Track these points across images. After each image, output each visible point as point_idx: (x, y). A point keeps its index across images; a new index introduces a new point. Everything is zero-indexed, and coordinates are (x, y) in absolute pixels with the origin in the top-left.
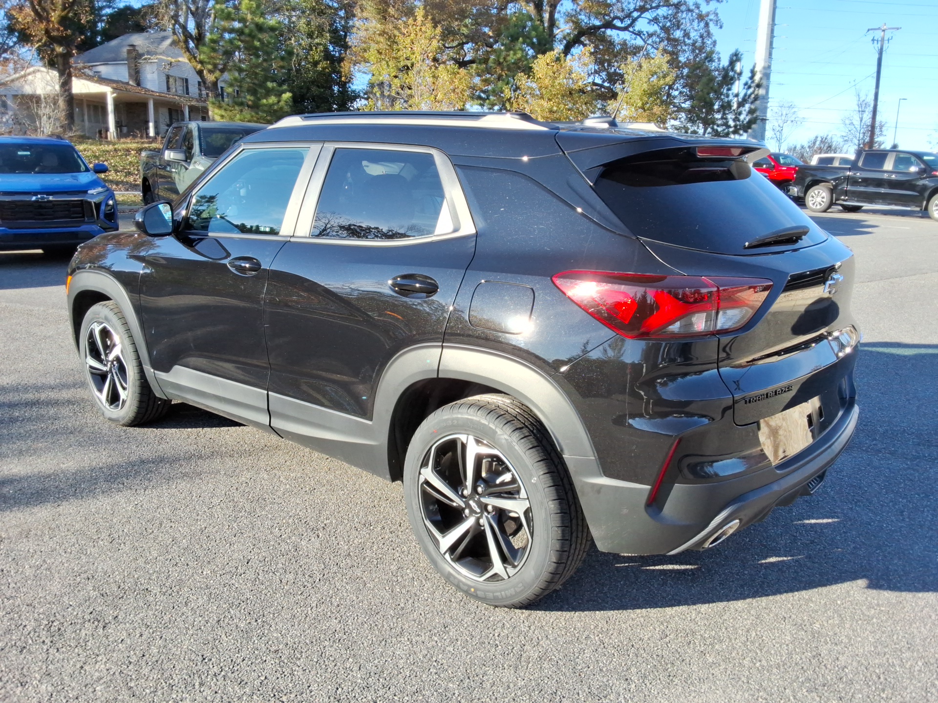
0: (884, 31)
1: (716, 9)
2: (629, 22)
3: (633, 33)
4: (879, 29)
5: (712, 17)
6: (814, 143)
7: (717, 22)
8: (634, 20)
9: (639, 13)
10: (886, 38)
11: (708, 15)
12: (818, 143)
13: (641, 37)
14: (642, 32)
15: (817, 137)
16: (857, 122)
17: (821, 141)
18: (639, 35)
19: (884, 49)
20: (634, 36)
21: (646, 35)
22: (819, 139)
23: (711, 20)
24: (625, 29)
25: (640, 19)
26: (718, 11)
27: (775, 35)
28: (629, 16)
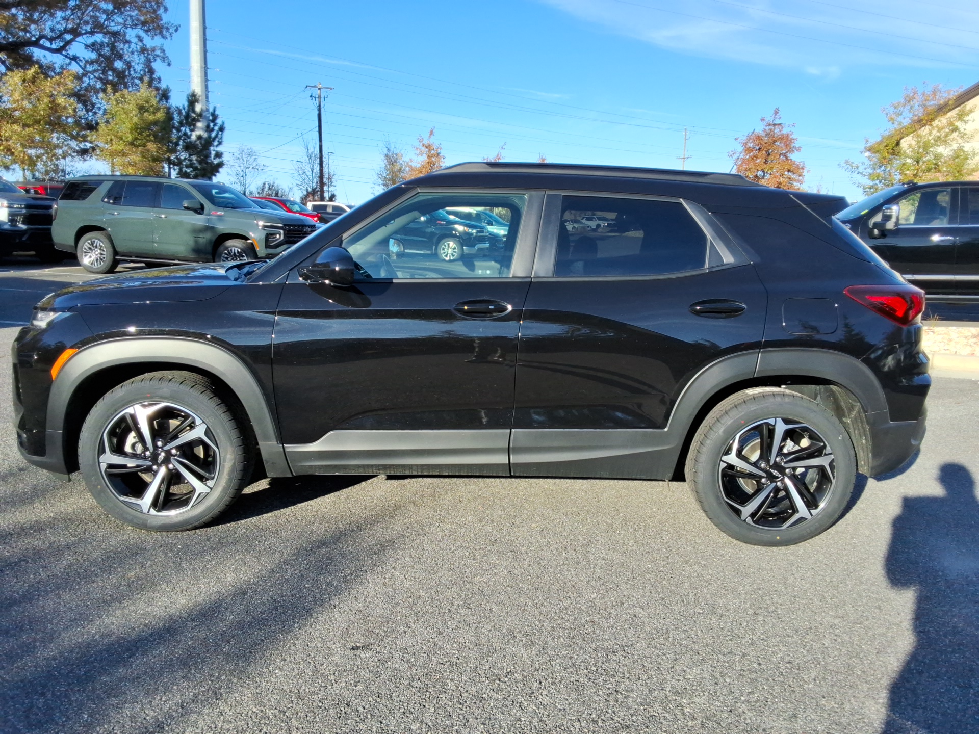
0: (319, 89)
1: (162, 45)
2: (61, 44)
3: (66, 56)
4: (315, 86)
5: (158, 52)
6: (263, 189)
7: (164, 59)
8: (68, 43)
9: (72, 37)
10: (322, 97)
11: (154, 50)
12: (266, 189)
13: (78, 64)
14: (78, 57)
15: (264, 184)
16: (309, 173)
17: (269, 188)
18: (75, 61)
19: (322, 106)
20: (68, 61)
21: (84, 61)
22: (267, 186)
23: (158, 56)
24: (58, 51)
25: (74, 43)
26: (164, 48)
27: (209, 78)
28: (60, 36)
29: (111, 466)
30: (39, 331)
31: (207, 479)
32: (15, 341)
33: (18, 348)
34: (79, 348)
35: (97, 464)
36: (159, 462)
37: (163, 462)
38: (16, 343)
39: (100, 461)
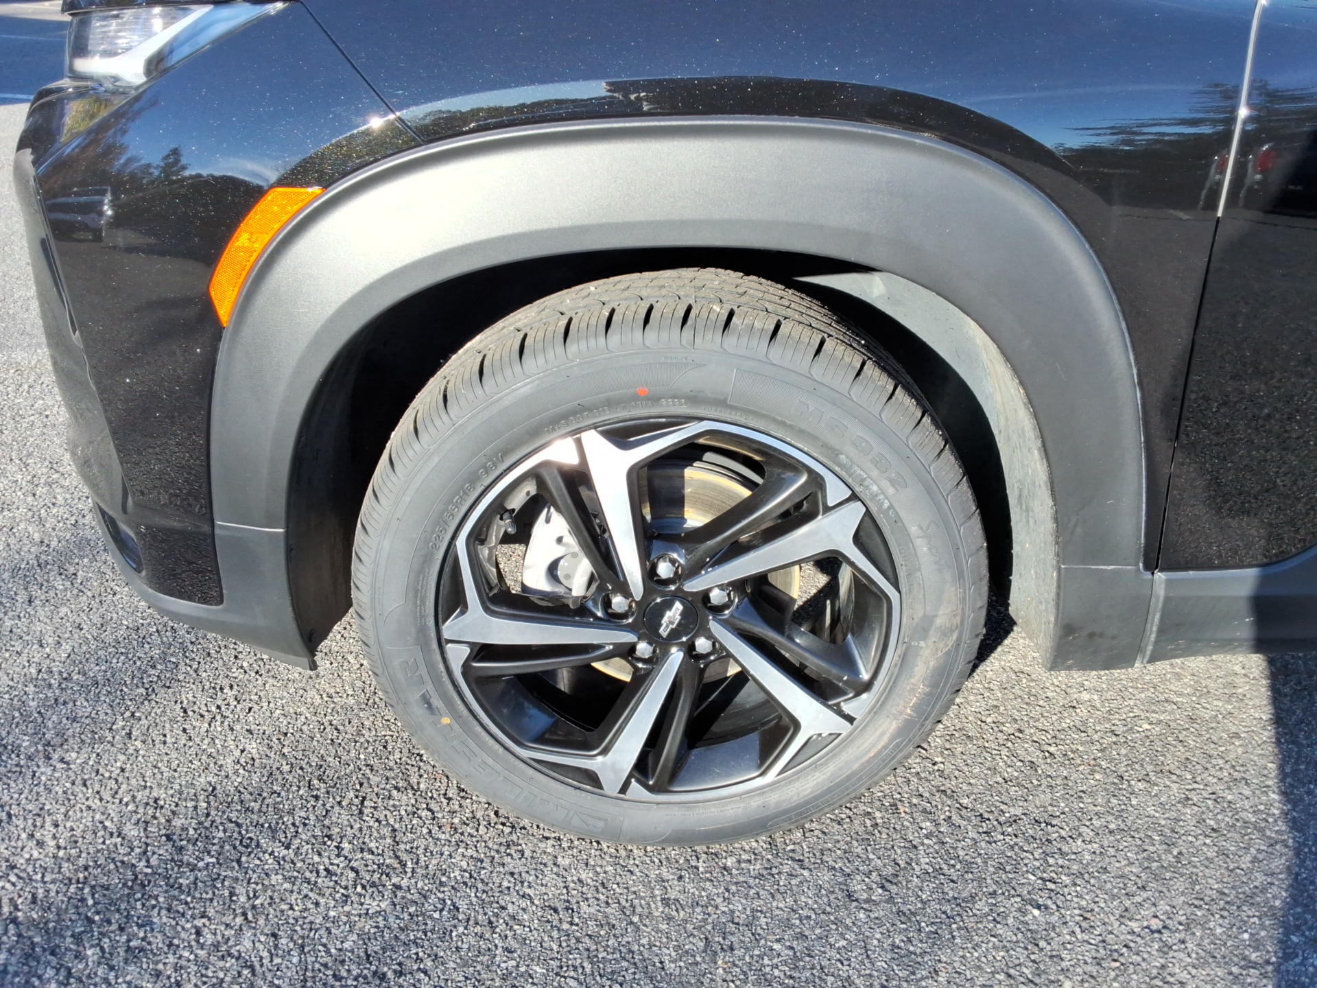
29: (485, 652)
30: (119, 102)
31: (839, 692)
32: (21, 145)
33: (41, 180)
34: (326, 184)
35: (435, 645)
36: (664, 631)
37: (675, 634)
38: (28, 155)
39: (446, 634)
